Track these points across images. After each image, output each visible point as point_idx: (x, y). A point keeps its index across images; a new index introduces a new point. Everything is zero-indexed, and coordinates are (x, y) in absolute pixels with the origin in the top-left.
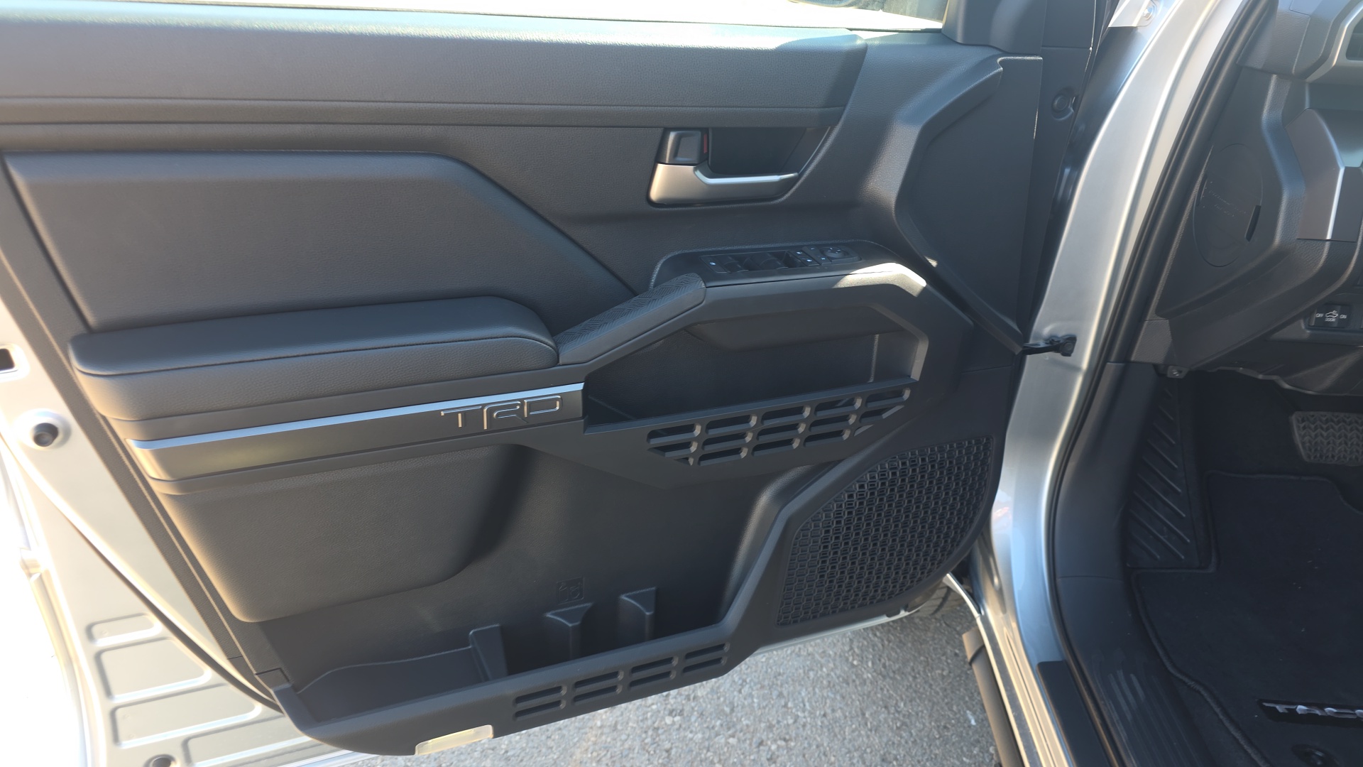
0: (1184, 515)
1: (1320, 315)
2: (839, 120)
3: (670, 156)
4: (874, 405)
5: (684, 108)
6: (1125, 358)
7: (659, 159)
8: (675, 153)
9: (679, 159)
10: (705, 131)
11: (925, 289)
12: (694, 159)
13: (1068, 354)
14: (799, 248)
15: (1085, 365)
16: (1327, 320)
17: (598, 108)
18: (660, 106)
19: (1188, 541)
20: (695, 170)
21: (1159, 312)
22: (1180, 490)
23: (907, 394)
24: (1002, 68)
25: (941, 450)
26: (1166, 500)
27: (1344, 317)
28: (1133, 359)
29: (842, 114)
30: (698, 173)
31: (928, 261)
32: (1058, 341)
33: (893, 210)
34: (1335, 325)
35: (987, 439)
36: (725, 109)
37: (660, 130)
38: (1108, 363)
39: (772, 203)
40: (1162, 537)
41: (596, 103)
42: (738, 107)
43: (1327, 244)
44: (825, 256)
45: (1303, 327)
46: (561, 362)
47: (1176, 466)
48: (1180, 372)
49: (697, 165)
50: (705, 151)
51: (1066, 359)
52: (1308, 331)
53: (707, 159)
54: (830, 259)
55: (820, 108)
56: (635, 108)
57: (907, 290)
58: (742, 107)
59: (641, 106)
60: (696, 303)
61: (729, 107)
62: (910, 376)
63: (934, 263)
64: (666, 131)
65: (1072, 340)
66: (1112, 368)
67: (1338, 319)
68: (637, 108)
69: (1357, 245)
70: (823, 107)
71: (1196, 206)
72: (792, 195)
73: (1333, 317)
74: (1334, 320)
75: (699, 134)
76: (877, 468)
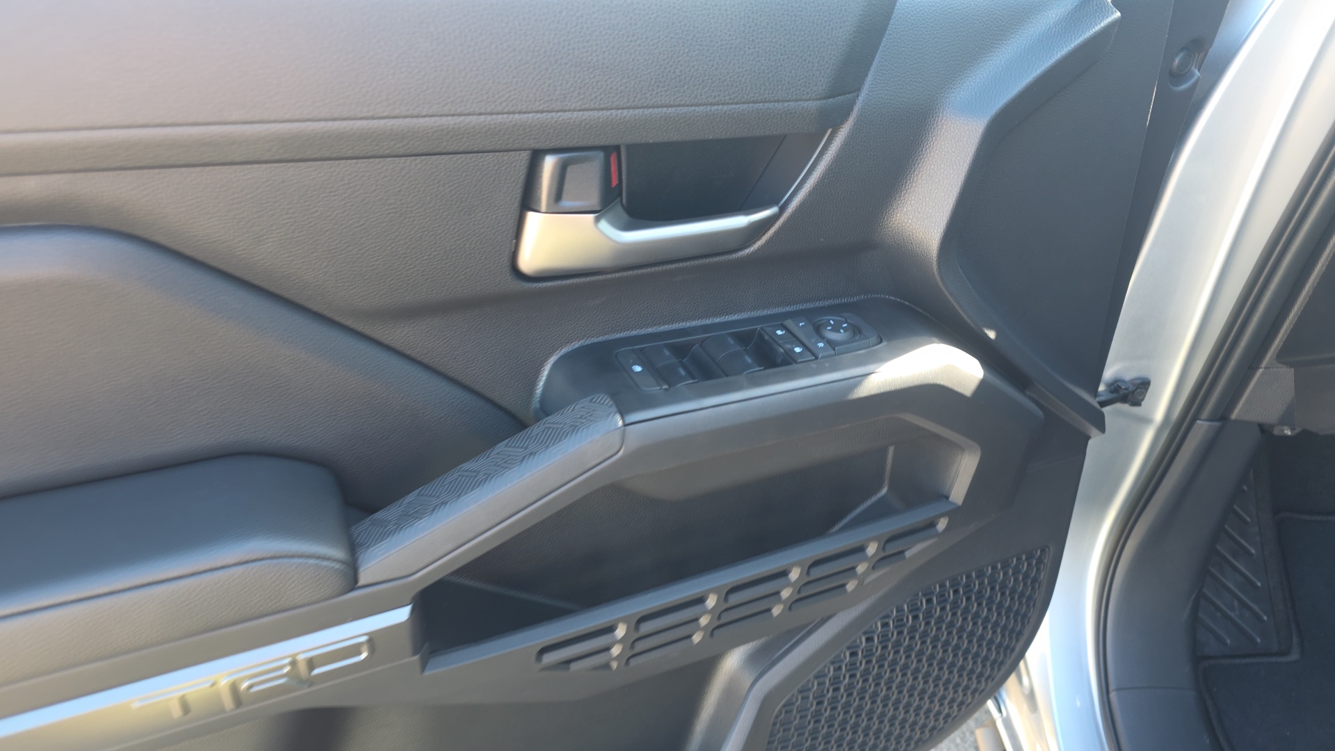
0: (1259, 584)
2: (849, 115)
3: (548, 200)
4: (892, 548)
5: (568, 115)
6: (1222, 416)
7: (528, 202)
8: (558, 194)
9: (566, 203)
10: (610, 151)
11: (983, 384)
12: (594, 200)
13: (1137, 403)
14: (779, 320)
15: (1159, 415)
17: (391, 122)
18: (520, 113)
19: (1265, 618)
20: (597, 220)
21: (1281, 356)
22: (1253, 551)
23: (942, 525)
24: (1118, 14)
25: (981, 575)
26: (1235, 562)
28: (1234, 416)
29: (854, 103)
30: (604, 225)
31: (986, 334)
32: (1126, 389)
33: (935, 263)
35: (1043, 551)
36: (647, 112)
37: (525, 156)
38: (1199, 422)
39: (735, 256)
40: (1232, 615)
41: (385, 114)
42: (672, 106)
44: (822, 338)
46: (362, 582)
47: (1248, 519)
48: (1292, 430)
49: (599, 212)
50: (615, 183)
51: (1135, 409)
53: (620, 194)
54: (831, 344)
55: (820, 99)
56: (469, 118)
57: (956, 389)
58: (679, 106)
59: (481, 114)
60: (607, 455)
61: (653, 107)
62: (947, 498)
63: (992, 334)
64: (536, 157)
65: (1144, 385)
66: (1202, 427)
68: (474, 119)
70: (824, 98)
72: (768, 242)
75: (601, 155)
76: (892, 612)
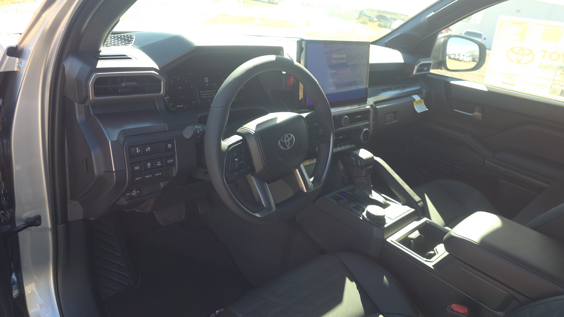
0: (124, 265)
1: (129, 194)
13: (39, 225)
15: (50, 226)
16: (132, 195)
21: (72, 198)
26: (115, 262)
27: (138, 192)
28: (69, 220)
34: (136, 196)
38: (58, 225)
40: (116, 279)
43: (114, 173)
45: (124, 200)
48: (94, 218)
51: (39, 227)
52: (126, 202)
65: (39, 218)
66: (61, 227)
67: (137, 193)
69: (126, 171)
71: (69, 154)
73: (134, 193)
74: (135, 194)
